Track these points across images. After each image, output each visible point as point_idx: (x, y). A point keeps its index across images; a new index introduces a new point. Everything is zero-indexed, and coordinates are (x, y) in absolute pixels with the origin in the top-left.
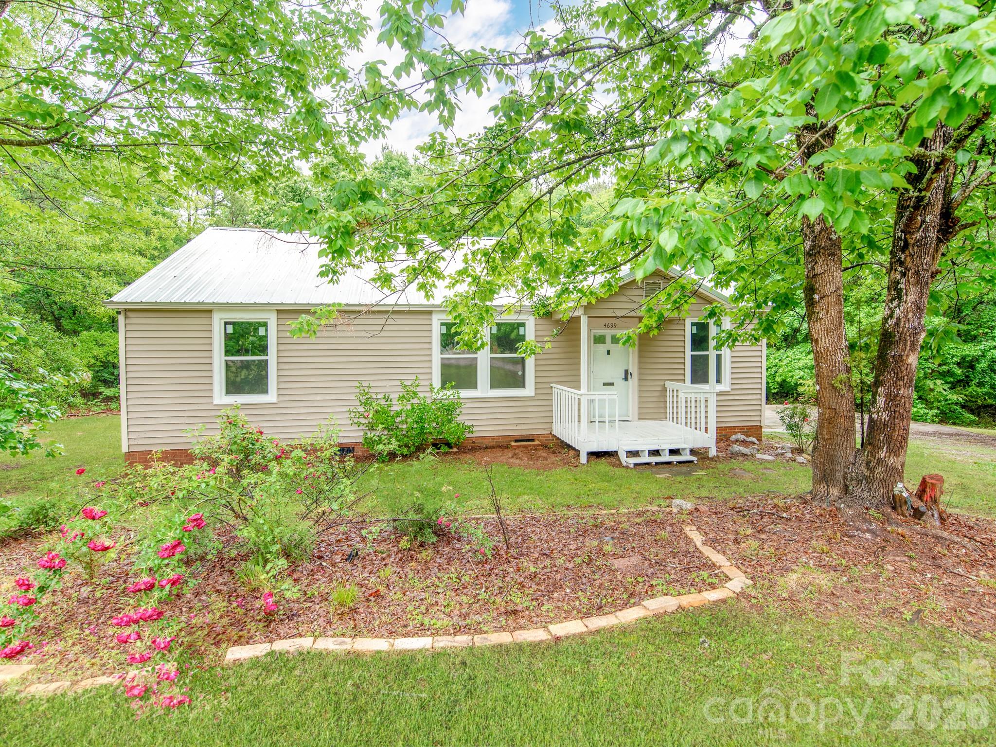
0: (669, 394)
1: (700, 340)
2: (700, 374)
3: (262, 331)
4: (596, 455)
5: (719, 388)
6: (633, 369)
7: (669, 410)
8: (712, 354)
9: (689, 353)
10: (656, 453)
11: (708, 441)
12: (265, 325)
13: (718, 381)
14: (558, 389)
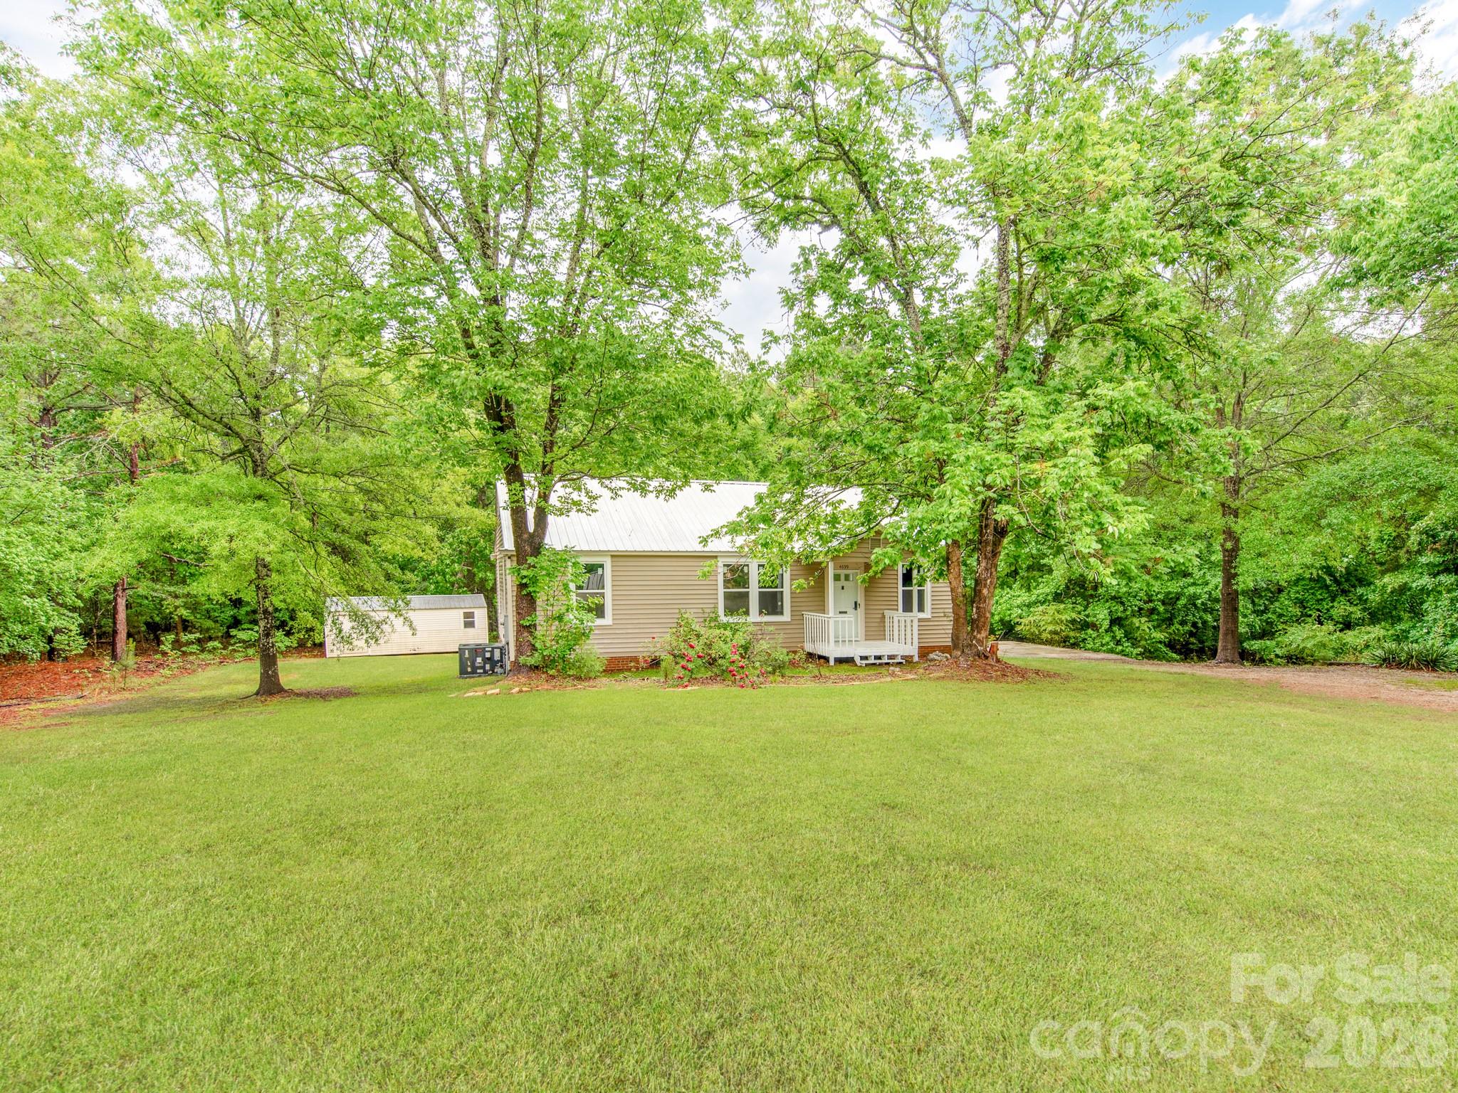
0: (887, 620)
1: (907, 578)
2: (907, 607)
3: (600, 571)
4: (840, 661)
5: (922, 615)
6: (861, 601)
7: (887, 633)
8: (915, 589)
9: (901, 588)
10: (879, 658)
11: (912, 650)
12: (602, 566)
13: (921, 609)
14: (808, 615)
